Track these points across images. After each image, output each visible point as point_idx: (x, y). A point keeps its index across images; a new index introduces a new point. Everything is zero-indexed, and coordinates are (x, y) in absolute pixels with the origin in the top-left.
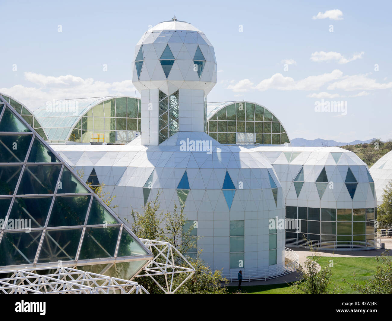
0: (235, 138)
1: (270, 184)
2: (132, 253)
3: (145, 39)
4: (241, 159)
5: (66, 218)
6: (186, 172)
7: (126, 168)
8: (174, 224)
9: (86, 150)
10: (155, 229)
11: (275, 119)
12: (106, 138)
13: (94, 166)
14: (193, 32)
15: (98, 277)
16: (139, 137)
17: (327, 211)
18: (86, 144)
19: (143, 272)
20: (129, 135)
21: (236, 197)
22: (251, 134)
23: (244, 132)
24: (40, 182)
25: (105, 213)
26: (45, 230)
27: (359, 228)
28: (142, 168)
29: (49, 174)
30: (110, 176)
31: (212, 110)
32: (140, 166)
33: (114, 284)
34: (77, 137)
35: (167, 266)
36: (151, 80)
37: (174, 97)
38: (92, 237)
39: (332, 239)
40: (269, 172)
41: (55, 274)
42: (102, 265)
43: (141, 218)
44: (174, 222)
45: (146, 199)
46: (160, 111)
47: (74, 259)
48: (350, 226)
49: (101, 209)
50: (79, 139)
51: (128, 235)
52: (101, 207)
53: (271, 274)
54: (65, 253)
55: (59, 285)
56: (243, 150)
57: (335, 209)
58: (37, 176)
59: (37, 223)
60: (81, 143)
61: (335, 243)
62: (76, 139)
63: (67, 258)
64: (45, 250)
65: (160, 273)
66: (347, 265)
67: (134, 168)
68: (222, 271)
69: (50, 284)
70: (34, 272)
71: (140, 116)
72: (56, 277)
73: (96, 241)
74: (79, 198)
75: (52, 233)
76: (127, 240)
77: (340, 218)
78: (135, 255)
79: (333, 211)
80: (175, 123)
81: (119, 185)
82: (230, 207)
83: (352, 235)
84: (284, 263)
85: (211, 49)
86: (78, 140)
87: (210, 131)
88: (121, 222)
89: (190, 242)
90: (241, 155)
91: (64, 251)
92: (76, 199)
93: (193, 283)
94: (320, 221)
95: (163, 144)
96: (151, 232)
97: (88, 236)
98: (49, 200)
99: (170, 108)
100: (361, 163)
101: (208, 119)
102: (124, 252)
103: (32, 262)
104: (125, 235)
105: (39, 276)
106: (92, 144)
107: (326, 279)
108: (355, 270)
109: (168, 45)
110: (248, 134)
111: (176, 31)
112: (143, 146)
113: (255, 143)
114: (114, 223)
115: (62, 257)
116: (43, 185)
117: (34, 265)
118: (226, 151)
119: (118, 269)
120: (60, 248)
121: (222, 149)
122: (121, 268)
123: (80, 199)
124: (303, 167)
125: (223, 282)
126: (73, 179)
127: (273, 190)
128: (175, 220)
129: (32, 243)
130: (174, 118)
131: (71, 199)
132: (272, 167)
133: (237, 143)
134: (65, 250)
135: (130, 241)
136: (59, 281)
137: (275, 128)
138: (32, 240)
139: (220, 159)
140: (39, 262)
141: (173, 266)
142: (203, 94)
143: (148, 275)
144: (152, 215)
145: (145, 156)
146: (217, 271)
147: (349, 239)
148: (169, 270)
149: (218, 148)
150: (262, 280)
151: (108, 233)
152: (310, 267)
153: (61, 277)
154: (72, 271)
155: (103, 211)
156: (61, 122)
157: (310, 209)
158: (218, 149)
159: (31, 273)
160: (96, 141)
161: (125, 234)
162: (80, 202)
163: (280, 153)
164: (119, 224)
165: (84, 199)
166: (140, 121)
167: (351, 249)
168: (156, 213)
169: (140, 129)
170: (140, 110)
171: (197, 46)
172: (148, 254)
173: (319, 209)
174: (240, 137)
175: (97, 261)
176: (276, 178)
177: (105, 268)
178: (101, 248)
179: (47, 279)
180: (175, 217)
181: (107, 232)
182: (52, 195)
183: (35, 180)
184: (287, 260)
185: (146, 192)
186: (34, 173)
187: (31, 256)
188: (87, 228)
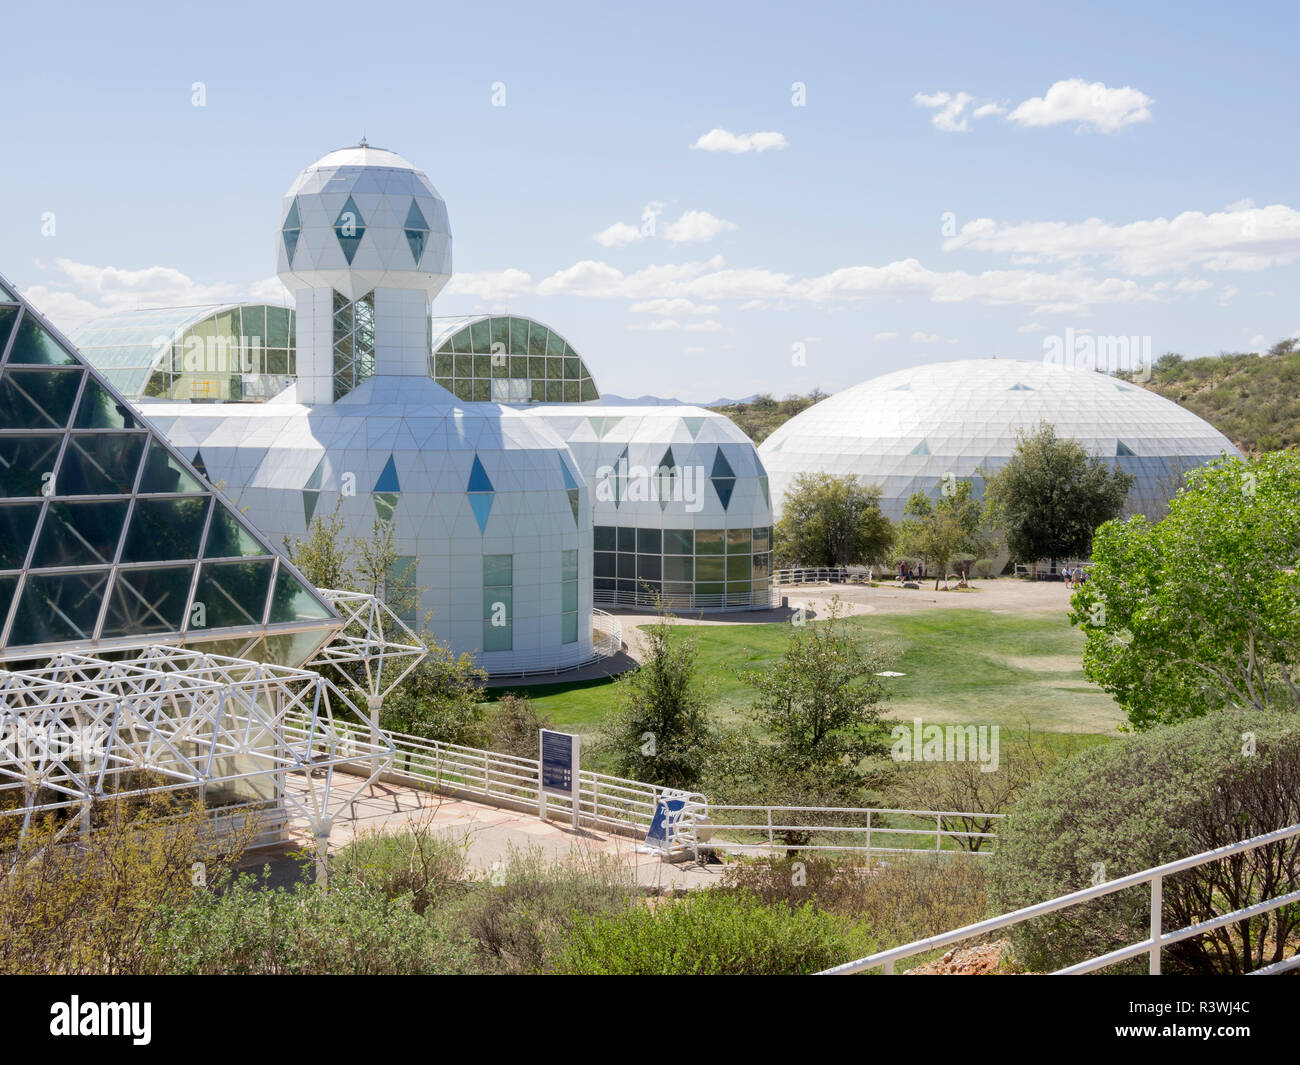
0: (488, 390)
1: (563, 481)
2: (300, 616)
3: (302, 186)
4: (504, 430)
5: (159, 544)
6: (391, 460)
7: (266, 451)
8: (374, 562)
9: (182, 414)
10: (335, 571)
11: (570, 351)
12: (222, 390)
13: (199, 448)
14: (403, 171)
15: (232, 663)
16: (293, 387)
17: (676, 535)
18: (179, 401)
19: (320, 657)
20: (271, 383)
21: (495, 509)
22: (521, 381)
23: (507, 377)
24: (102, 470)
25: (242, 533)
26: (115, 569)
27: (739, 567)
28: (301, 450)
29: (120, 453)
30: (233, 468)
31: (442, 333)
32: (295, 447)
33: (267, 677)
34: (161, 389)
35: (368, 643)
36: (316, 269)
37: (363, 304)
38: (215, 583)
39: (687, 590)
40: (560, 455)
41: (140, 660)
42: (235, 640)
43: (304, 550)
44: (373, 557)
45: (309, 514)
46: (335, 333)
47: (178, 628)
48: (721, 565)
49: (232, 524)
50: (165, 391)
51: (291, 578)
52: (232, 521)
53: (567, 662)
54: (160, 617)
55: (150, 682)
56: (507, 412)
57: (691, 531)
58: (93, 457)
59: (98, 555)
60: (170, 400)
61: (692, 598)
62: (159, 392)
63: (162, 627)
64: (116, 613)
65: (355, 657)
66: (716, 641)
67: (283, 450)
68: (475, 654)
69: (130, 680)
70: (94, 657)
71: (293, 343)
72: (143, 666)
73: (223, 592)
74: (184, 502)
75: (130, 576)
76: (288, 589)
77: (702, 548)
78: (305, 619)
79: (687, 534)
80: (366, 357)
81: (254, 485)
82: (482, 526)
83: (726, 582)
84: (591, 640)
85: (439, 206)
86: (163, 394)
87: (437, 375)
88: (275, 551)
89: (407, 596)
90: (503, 423)
91: (156, 613)
92: (178, 504)
93: (414, 681)
94: (663, 555)
95: (344, 400)
96: (327, 579)
97: (207, 581)
98: (121, 507)
99: (356, 326)
100: (742, 438)
101: (435, 349)
102: (282, 613)
103: (90, 636)
104: (283, 578)
105: (107, 663)
106: (194, 401)
107: (687, 664)
108: (733, 650)
109: (351, 197)
110: (515, 381)
111: (367, 169)
112: (301, 406)
113: (530, 400)
114: (260, 554)
115: (151, 625)
116: (107, 476)
117: (95, 643)
118: (473, 415)
119: (270, 650)
120: (149, 606)
121: (465, 410)
122: (277, 647)
123: (186, 505)
124: (627, 448)
125: (477, 679)
126: (172, 464)
127: (569, 493)
128: (376, 553)
129: (87, 596)
130: (364, 347)
131: (166, 505)
132: (567, 446)
133: (493, 401)
134: (158, 609)
135: (294, 591)
136: (149, 673)
137: (571, 371)
138: (87, 590)
139: (461, 431)
140: (104, 635)
141: (380, 641)
142: (425, 299)
143: (330, 661)
144: (327, 544)
145: (306, 426)
146: (465, 655)
147: (719, 589)
148: (374, 651)
149: (459, 408)
150: (549, 674)
151: (248, 576)
152: (656, 642)
153: (153, 666)
154: (176, 654)
155: (237, 530)
156: (127, 358)
157: (642, 531)
158: (456, 410)
159: (89, 659)
160: (200, 395)
161: (285, 578)
162: (188, 510)
163: (579, 419)
164: (272, 557)
165: (197, 503)
166: (293, 354)
167: (722, 610)
168: (336, 539)
169: (293, 371)
170: (293, 333)
171: (411, 200)
172: (333, 616)
173: (660, 531)
174: (500, 387)
175: (226, 632)
176: (575, 468)
177: (245, 646)
178: (233, 605)
179: (124, 670)
180: (375, 547)
181: (245, 573)
182: (127, 496)
183: (91, 464)
184: (597, 634)
185: (310, 499)
186: (88, 450)
187: (87, 624)
188: (203, 565)
